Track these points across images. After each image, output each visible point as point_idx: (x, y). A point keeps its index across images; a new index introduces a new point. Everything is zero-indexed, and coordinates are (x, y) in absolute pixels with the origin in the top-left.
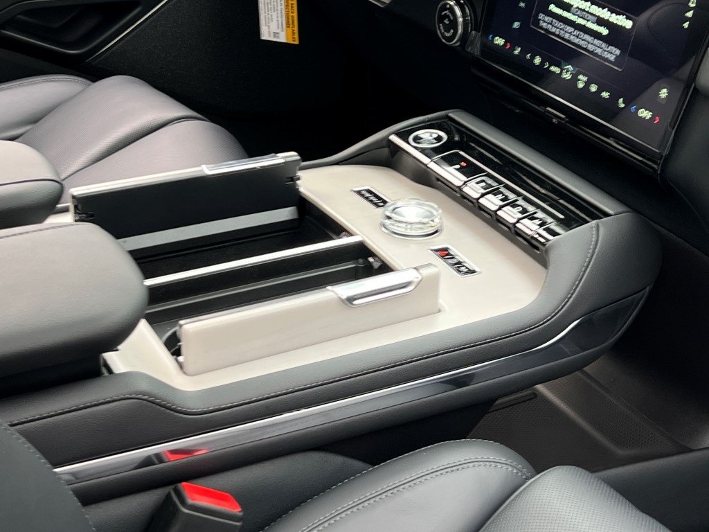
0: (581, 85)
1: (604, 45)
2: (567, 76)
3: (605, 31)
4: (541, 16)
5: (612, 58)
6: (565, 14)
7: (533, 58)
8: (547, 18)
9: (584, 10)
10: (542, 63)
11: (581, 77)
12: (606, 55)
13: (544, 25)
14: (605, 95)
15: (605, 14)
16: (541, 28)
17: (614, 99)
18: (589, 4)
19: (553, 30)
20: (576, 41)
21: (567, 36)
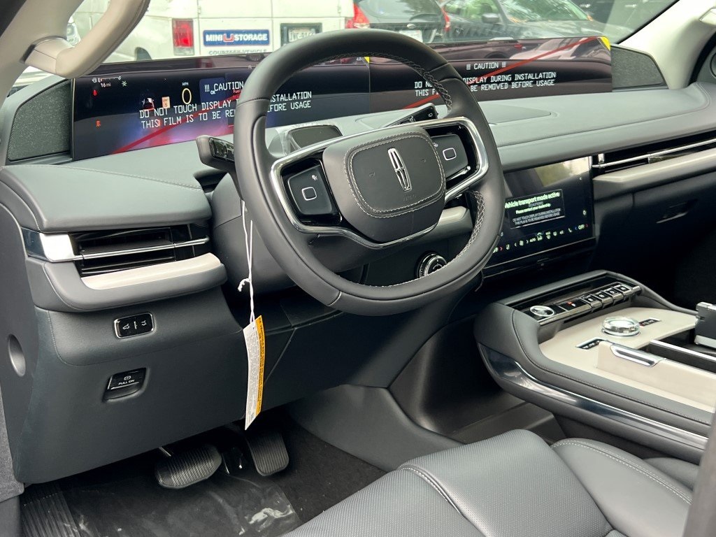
0: (549, 237)
1: (552, 211)
2: (540, 239)
3: (549, 205)
4: (514, 220)
5: (558, 214)
6: (526, 210)
7: (518, 244)
8: (518, 219)
9: (535, 202)
10: (525, 242)
11: (547, 234)
12: (555, 215)
13: (518, 223)
14: (562, 233)
15: (545, 197)
16: (518, 225)
17: (566, 232)
18: (535, 198)
19: (524, 222)
20: (538, 218)
21: (532, 220)
